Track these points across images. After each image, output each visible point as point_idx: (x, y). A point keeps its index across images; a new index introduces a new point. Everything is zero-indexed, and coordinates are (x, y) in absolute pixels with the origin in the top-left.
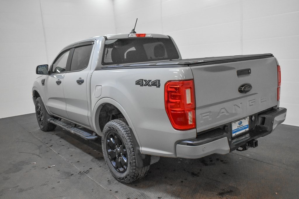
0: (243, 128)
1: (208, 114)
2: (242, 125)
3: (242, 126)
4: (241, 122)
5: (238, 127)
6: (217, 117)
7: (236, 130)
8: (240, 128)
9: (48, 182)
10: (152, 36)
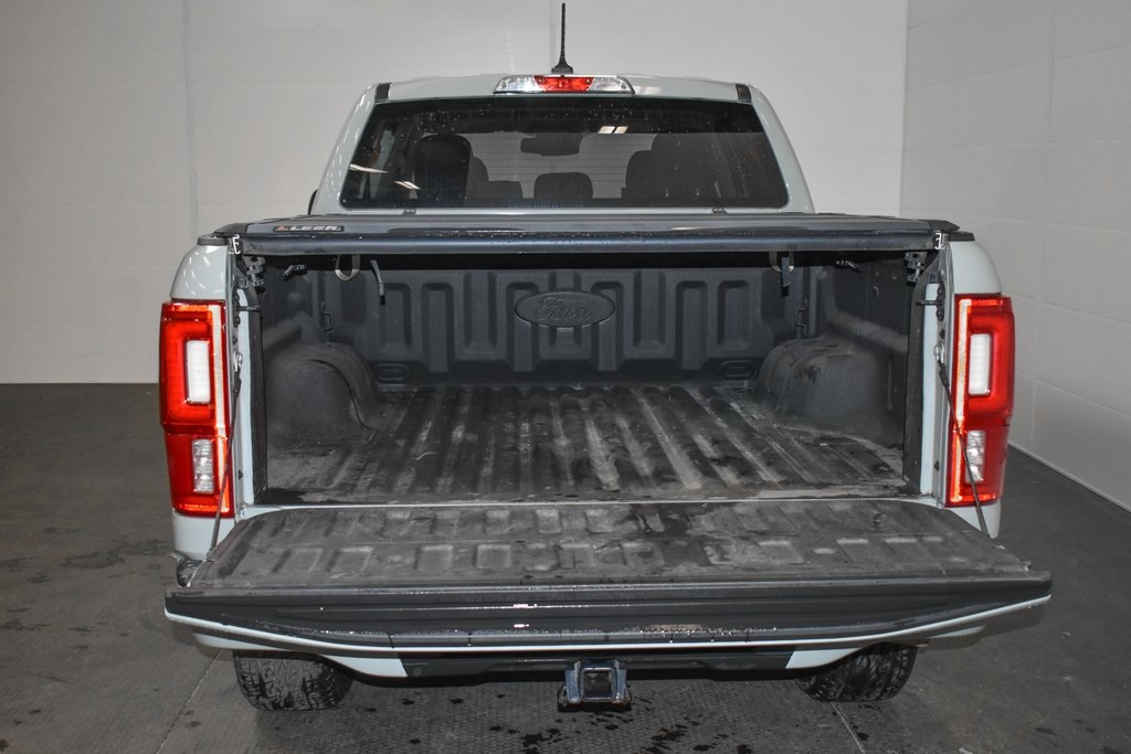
9: (103, 624)
10: (628, 89)
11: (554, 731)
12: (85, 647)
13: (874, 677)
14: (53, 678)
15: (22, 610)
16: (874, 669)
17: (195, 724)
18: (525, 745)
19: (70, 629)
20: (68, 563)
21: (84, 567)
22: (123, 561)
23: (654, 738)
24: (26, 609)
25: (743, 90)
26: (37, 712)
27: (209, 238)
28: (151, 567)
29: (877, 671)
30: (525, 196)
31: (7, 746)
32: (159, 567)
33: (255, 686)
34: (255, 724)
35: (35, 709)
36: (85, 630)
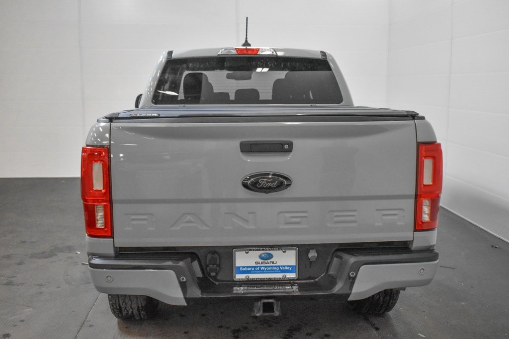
0: (278, 269)
1: (145, 217)
2: (273, 263)
3: (271, 265)
4: (271, 256)
5: (256, 263)
6: (173, 228)
7: (249, 269)
8: (266, 267)
9: (49, 283)
10: (275, 53)
11: (246, 328)
12: (41, 293)
13: (382, 303)
14: (28, 306)
15: (13, 277)
16: (382, 300)
17: (91, 326)
18: (234, 333)
19: (35, 285)
20: (33, 256)
21: (39, 258)
22: (56, 255)
23: (288, 330)
24: (15, 277)
25: (324, 54)
26: (22, 321)
27: (102, 119)
28: (68, 258)
29: (383, 301)
30: (231, 99)
31: (10, 336)
32: (71, 258)
33: (117, 309)
34: (117, 326)
35: (22, 320)
36: (41, 285)
